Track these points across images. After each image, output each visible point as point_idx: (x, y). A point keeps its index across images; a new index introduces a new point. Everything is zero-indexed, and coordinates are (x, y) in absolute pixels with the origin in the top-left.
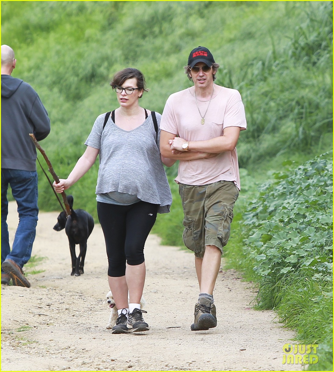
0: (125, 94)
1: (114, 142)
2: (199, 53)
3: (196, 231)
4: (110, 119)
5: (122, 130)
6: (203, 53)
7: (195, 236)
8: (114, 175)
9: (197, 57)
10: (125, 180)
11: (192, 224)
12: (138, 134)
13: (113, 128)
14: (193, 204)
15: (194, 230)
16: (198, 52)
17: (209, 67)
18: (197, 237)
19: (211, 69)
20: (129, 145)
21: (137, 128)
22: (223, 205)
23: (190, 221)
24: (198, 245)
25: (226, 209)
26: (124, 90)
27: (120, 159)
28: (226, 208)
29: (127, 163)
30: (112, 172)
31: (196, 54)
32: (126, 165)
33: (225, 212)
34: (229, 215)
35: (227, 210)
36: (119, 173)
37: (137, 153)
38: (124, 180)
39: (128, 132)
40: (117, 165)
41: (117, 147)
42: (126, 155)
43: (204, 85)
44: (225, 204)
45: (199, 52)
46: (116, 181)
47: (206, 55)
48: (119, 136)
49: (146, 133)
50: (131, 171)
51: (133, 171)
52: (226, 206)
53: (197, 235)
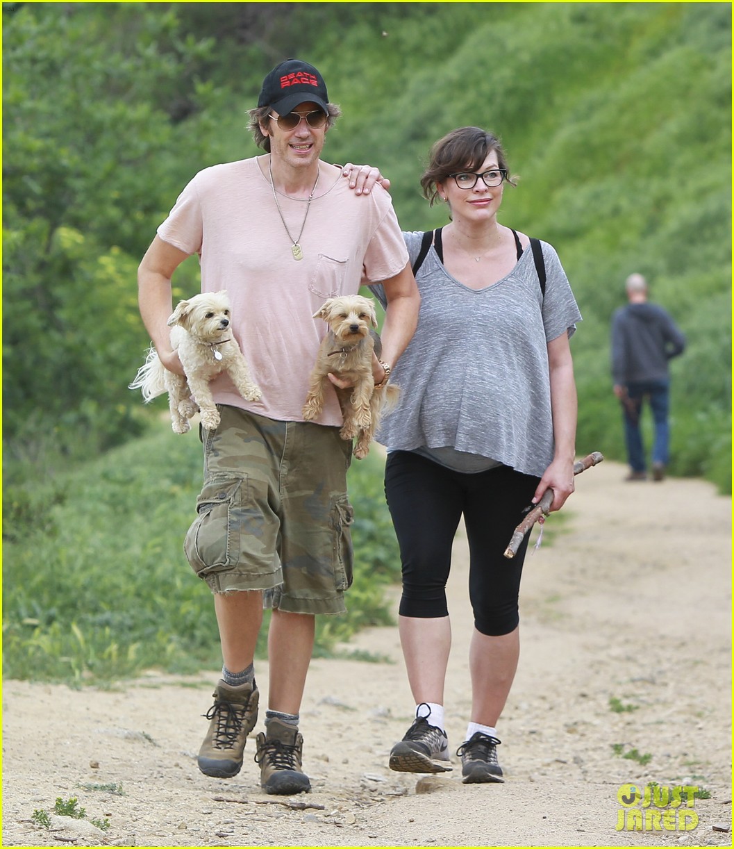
4: (432, 251)
5: (462, 287)
6: (309, 78)
8: (443, 405)
10: (473, 419)
12: (501, 298)
13: (440, 279)
16: (296, 74)
21: (499, 284)
27: (460, 365)
29: (476, 377)
30: (441, 397)
31: (291, 81)
36: (457, 403)
37: (502, 348)
38: (469, 420)
40: (454, 380)
46: (450, 420)
47: (315, 83)
48: (455, 302)
49: (520, 295)
50: (487, 397)
51: (491, 396)
53: (240, 518)
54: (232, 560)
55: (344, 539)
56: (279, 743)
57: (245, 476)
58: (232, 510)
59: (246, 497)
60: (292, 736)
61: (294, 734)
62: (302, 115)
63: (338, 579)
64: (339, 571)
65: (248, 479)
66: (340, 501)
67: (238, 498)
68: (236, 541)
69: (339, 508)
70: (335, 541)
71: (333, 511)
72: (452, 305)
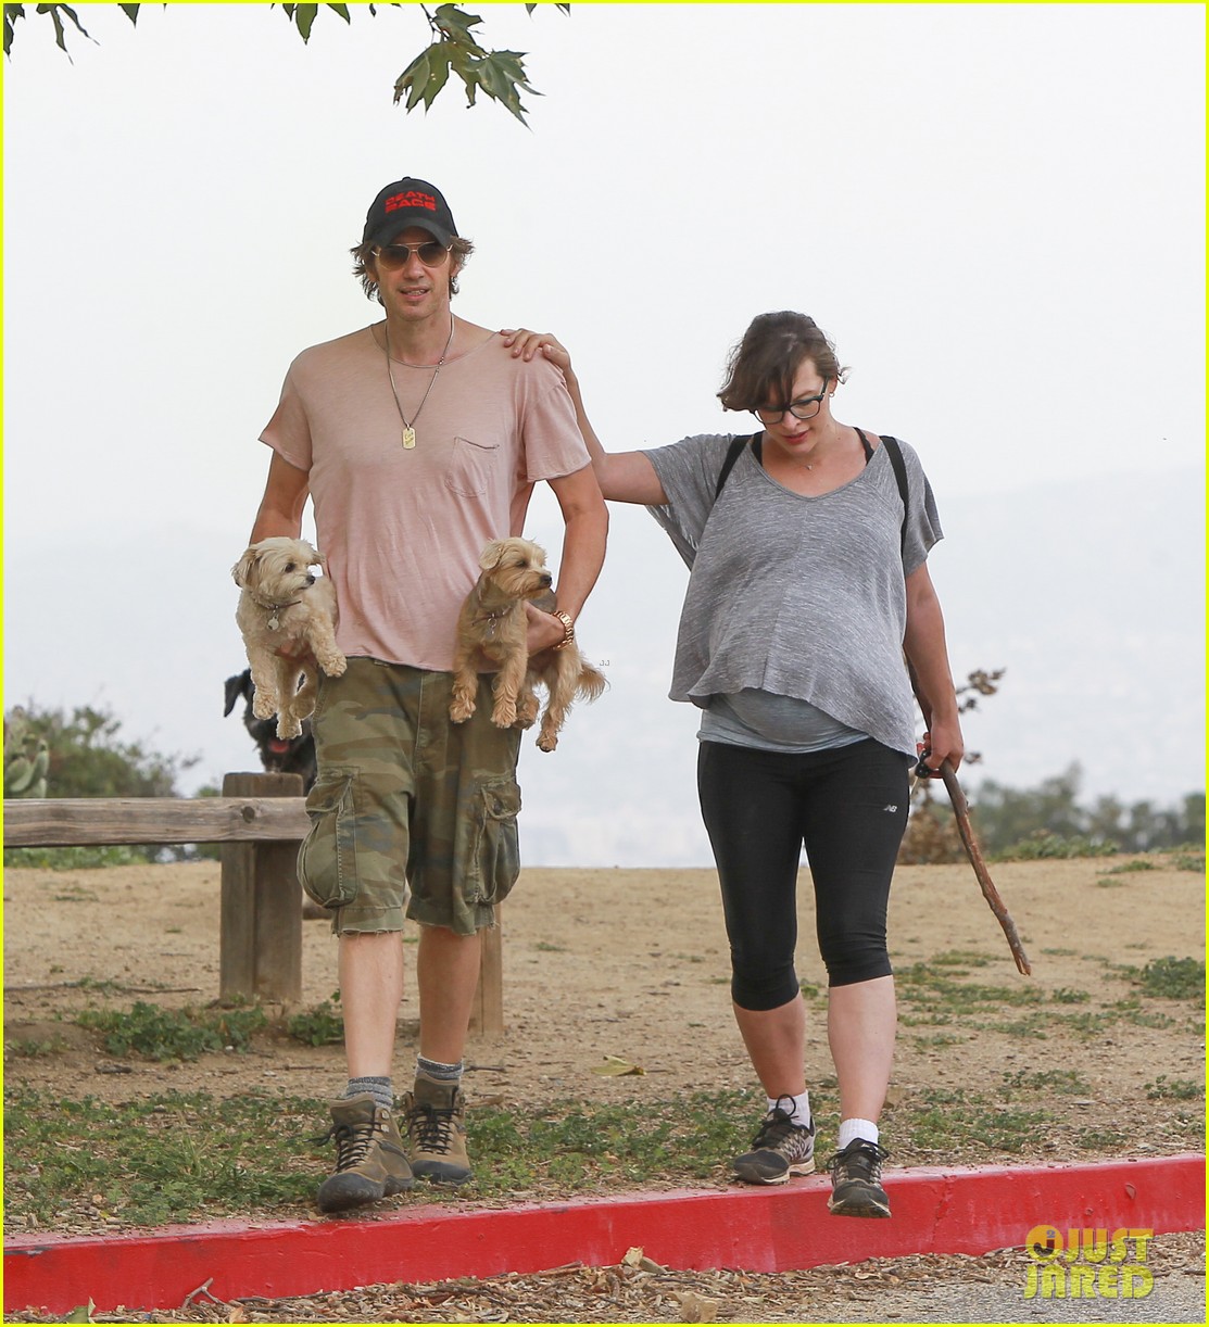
2: (409, 199)
5: (792, 495)
6: (423, 200)
10: (794, 650)
12: (844, 506)
19: (449, 256)
21: (841, 490)
31: (396, 202)
39: (810, 500)
45: (408, 196)
47: (431, 207)
48: (781, 513)
50: (814, 623)
51: (820, 622)
53: (353, 831)
54: (349, 892)
55: (486, 836)
56: (430, 1108)
57: (356, 772)
58: (342, 821)
60: (448, 1097)
61: (451, 1093)
62: (413, 246)
63: (468, 888)
64: (472, 878)
65: (359, 775)
66: (490, 785)
67: (349, 803)
68: (349, 864)
69: (485, 794)
70: (473, 838)
71: (477, 797)
72: (776, 517)
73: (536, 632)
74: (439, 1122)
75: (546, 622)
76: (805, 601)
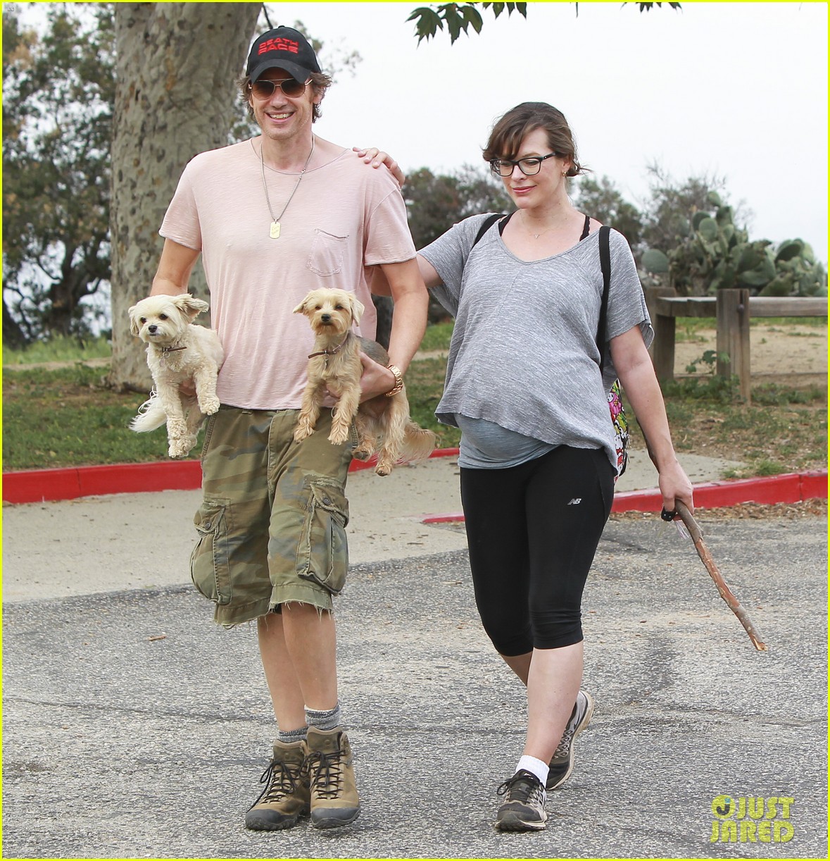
0: (523, 176)
1: (484, 283)
2: (276, 44)
3: (225, 538)
6: (288, 44)
7: (220, 551)
9: (271, 55)
11: (218, 515)
14: (231, 459)
15: (220, 534)
16: (274, 40)
17: (301, 82)
18: (224, 554)
19: (307, 89)
20: (518, 295)
21: (552, 259)
22: (306, 477)
23: (215, 507)
24: (224, 578)
25: (313, 488)
26: (516, 167)
28: (314, 484)
31: (268, 46)
32: (495, 346)
33: (311, 496)
34: (322, 504)
35: (314, 492)
39: (524, 263)
41: (487, 296)
42: (502, 320)
43: (285, 131)
44: (312, 473)
45: (276, 41)
47: (294, 50)
52: (315, 480)
53: (226, 549)
57: (227, 503)
59: (231, 525)
60: (334, 742)
61: (336, 739)
62: (278, 82)
65: (230, 505)
66: (319, 483)
67: (222, 527)
73: (368, 378)
74: (330, 766)
75: (378, 371)
76: (500, 342)
